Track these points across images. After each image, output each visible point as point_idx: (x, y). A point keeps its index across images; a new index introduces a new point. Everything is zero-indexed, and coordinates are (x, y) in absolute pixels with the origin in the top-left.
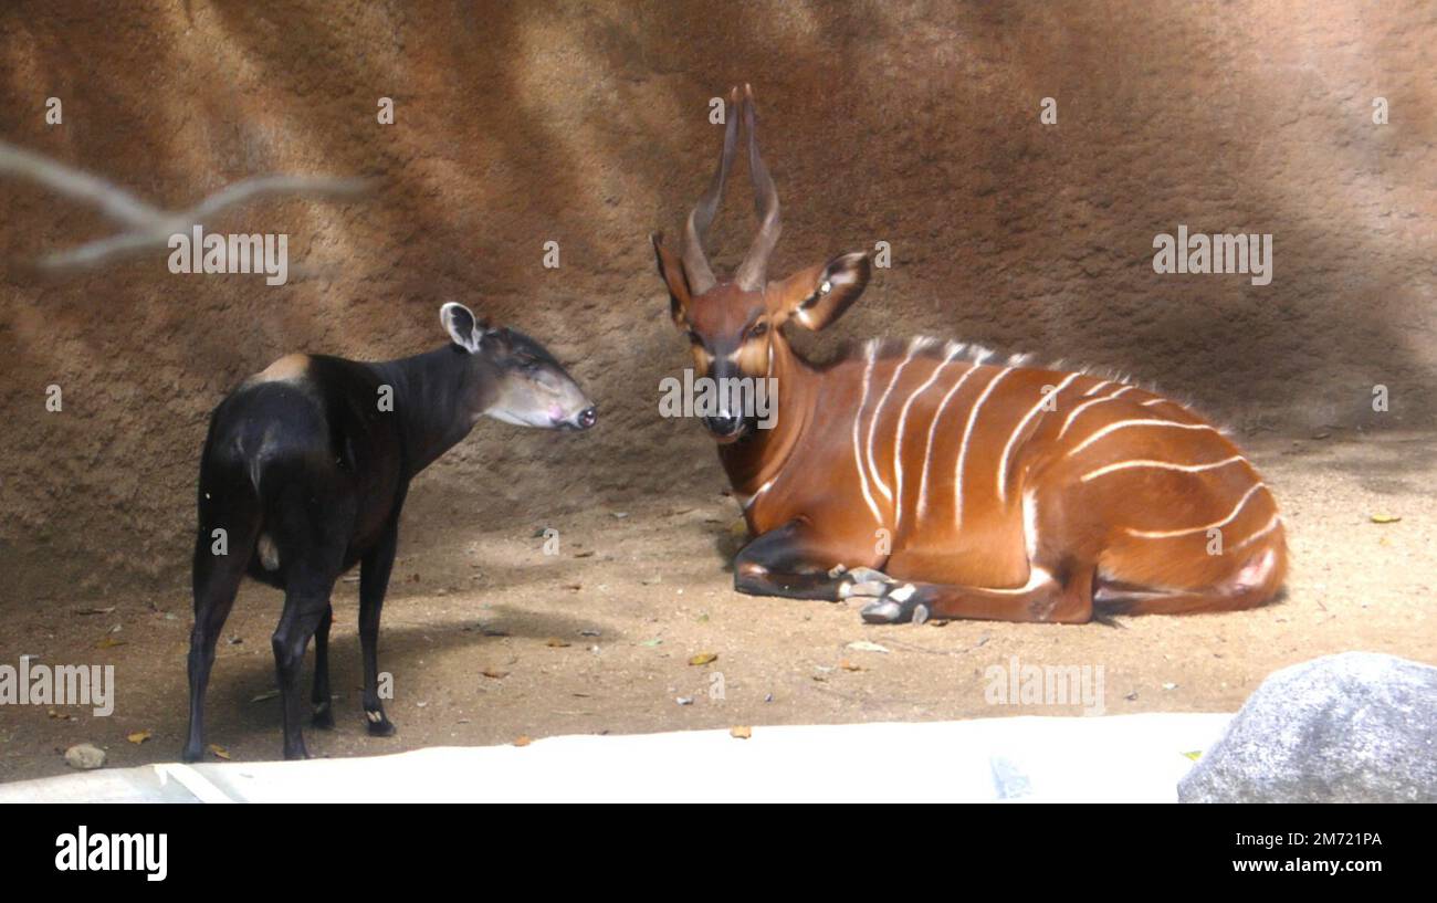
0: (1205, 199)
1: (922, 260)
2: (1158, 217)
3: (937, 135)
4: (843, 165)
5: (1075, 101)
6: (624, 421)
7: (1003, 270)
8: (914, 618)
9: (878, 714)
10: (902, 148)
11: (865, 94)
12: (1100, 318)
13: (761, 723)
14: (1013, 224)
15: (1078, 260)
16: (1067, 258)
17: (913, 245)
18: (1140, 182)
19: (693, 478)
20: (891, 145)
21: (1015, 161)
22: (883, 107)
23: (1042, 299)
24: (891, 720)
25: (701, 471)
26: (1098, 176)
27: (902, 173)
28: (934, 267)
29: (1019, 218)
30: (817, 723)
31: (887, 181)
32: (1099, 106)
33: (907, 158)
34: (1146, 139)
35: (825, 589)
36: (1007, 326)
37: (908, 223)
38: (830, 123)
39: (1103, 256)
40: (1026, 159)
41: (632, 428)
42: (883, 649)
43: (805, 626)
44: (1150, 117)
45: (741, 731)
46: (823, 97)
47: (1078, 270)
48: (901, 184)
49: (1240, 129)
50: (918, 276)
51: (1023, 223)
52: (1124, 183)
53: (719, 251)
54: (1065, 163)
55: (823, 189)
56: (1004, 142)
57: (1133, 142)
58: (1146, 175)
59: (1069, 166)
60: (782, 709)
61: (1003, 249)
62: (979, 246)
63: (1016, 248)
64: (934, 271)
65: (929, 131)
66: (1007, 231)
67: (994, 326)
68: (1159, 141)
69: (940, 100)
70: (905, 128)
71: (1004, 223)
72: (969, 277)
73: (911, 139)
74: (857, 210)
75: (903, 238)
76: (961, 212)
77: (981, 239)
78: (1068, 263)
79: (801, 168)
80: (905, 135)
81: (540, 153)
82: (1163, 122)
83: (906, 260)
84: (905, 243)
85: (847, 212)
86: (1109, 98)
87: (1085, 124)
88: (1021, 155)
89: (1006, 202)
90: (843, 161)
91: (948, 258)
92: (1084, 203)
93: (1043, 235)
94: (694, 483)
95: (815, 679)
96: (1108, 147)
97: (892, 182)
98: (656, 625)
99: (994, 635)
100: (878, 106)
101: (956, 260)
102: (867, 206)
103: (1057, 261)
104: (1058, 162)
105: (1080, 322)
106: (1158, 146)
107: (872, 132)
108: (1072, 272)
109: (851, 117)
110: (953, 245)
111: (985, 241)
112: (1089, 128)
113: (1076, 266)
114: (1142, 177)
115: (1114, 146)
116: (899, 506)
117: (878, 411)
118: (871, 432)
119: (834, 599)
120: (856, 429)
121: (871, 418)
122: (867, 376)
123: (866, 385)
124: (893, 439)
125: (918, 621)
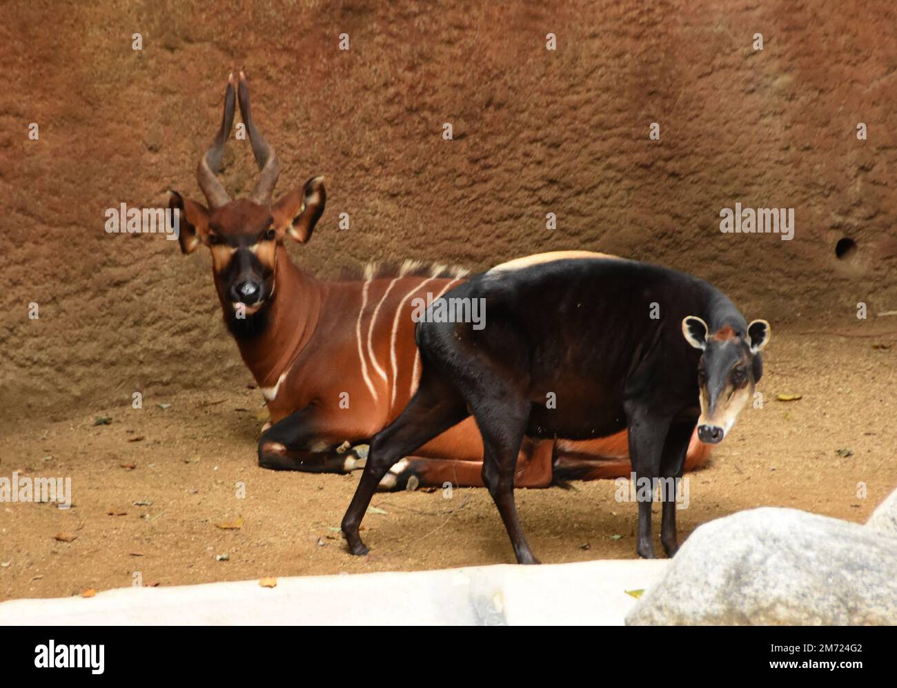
0: (637, 139)
1: (408, 193)
2: (599, 155)
3: (419, 89)
4: (342, 116)
5: (530, 60)
6: (166, 329)
7: (473, 200)
8: (408, 486)
9: (380, 565)
10: (390, 101)
11: (359, 58)
12: (553, 238)
13: (284, 575)
14: (482, 162)
15: (535, 190)
16: (526, 189)
17: (400, 181)
18: (584, 126)
19: (225, 375)
20: (381, 98)
21: (482, 110)
22: (374, 67)
23: (507, 223)
24: (390, 570)
25: (231, 369)
26: (550, 122)
27: (390, 122)
28: (418, 198)
29: (486, 158)
30: (330, 574)
31: (379, 129)
32: (550, 64)
33: (394, 109)
34: (589, 90)
35: (333, 463)
36: (478, 246)
37: (396, 162)
38: (331, 81)
39: (555, 187)
40: (491, 108)
41: (174, 334)
42: (383, 512)
43: (319, 494)
44: (592, 72)
45: (268, 581)
46: (325, 60)
47: (535, 198)
48: (390, 130)
49: (665, 81)
50: (406, 206)
51: (490, 161)
52: (572, 126)
53: (242, 188)
54: (523, 111)
55: (327, 136)
56: (473, 94)
57: (578, 93)
58: (589, 120)
59: (526, 114)
60: (301, 563)
61: (474, 183)
62: (454, 180)
63: (485, 181)
64: (418, 202)
65: (412, 87)
66: (477, 167)
67: (468, 246)
68: (599, 92)
69: (420, 61)
70: (392, 84)
71: (474, 161)
72: (447, 206)
73: (397, 94)
74: (354, 152)
75: (392, 175)
76: (439, 153)
77: (455, 174)
78: (526, 193)
79: (308, 119)
80: (392, 90)
81: (94, 109)
82: (602, 76)
83: (395, 192)
84: (394, 179)
85: (346, 154)
86: (557, 57)
87: (538, 79)
88: (488, 105)
89: (476, 144)
90: (343, 112)
91: (429, 190)
92: (539, 144)
93: (507, 170)
94: (225, 379)
95: (328, 537)
96: (558, 98)
97: (382, 129)
98: (197, 496)
99: (472, 499)
100: (370, 67)
101: (436, 192)
102: (363, 149)
103: (517, 192)
104: (517, 111)
105: (538, 241)
106: (599, 96)
107: (365, 88)
108: (531, 200)
109: (348, 76)
110: (433, 180)
111: (459, 176)
112: (542, 82)
113: (533, 195)
114: (586, 122)
115: (562, 96)
116: (394, 387)
117: (376, 312)
118: (371, 328)
119: (341, 471)
120: (358, 326)
121: (371, 319)
122: (366, 287)
123: (365, 293)
124: (389, 334)
125: (411, 489)
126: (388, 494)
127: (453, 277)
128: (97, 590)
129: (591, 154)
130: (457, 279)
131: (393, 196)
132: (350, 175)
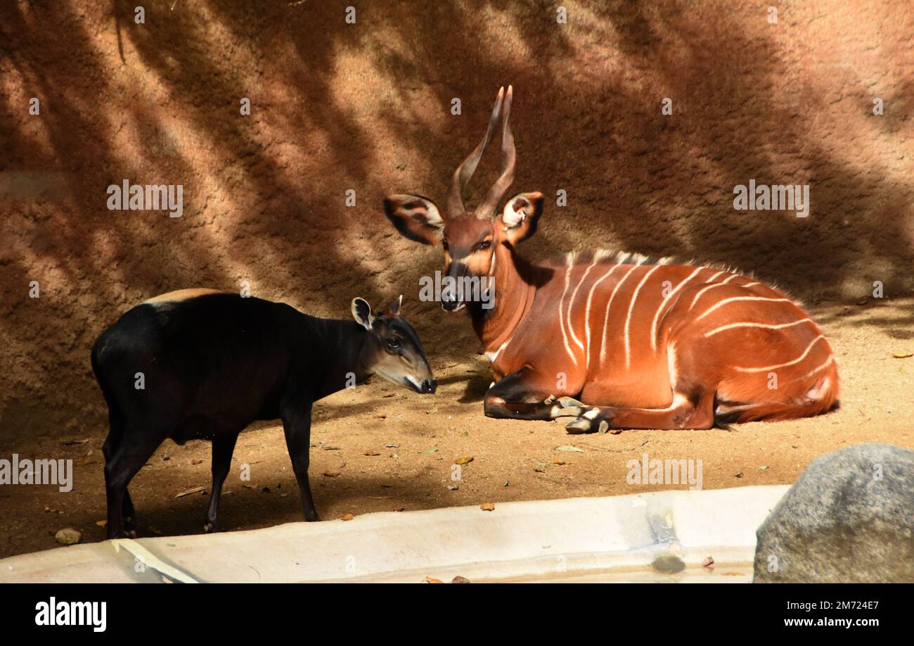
0: (782, 153)
1: (601, 199)
2: (751, 166)
3: (609, 117)
4: (549, 140)
5: (697, 92)
6: (413, 309)
7: (653, 204)
8: (600, 429)
9: (577, 492)
10: (586, 127)
11: (561, 93)
12: (717, 232)
13: (501, 501)
14: (660, 174)
15: (702, 195)
16: (695, 194)
17: (595, 189)
18: (740, 143)
19: (459, 344)
20: (579, 125)
21: (659, 133)
22: (573, 101)
23: (680, 221)
24: (585, 496)
25: (464, 340)
26: (713, 140)
27: (587, 143)
28: (609, 203)
29: (662, 170)
30: (537, 499)
31: (577, 149)
32: (713, 95)
33: (589, 133)
34: (743, 115)
35: (540, 413)
36: (658, 239)
37: (592, 175)
38: (539, 112)
39: (718, 192)
40: (666, 131)
41: (418, 313)
42: (580, 450)
43: (531, 437)
44: (746, 101)
45: (488, 506)
46: (534, 96)
47: (702, 201)
48: (586, 150)
49: (804, 107)
50: (599, 209)
51: (666, 172)
52: (730, 144)
53: (470, 197)
54: (692, 133)
55: (536, 155)
56: (652, 120)
57: (735, 118)
58: (744, 139)
59: (694, 135)
60: (515, 491)
61: (653, 190)
62: (638, 188)
63: (662, 188)
64: (609, 206)
65: (603, 116)
66: (655, 178)
67: (650, 239)
68: (752, 116)
69: (609, 95)
70: (588, 113)
71: (653, 173)
72: (632, 209)
73: (592, 121)
74: (559, 167)
75: (589, 185)
76: (625, 167)
77: (639, 183)
78: (695, 197)
79: (522, 142)
80: (587, 118)
81: (353, 137)
82: (754, 104)
83: (592, 198)
84: (590, 188)
85: (552, 169)
86: (718, 90)
87: (703, 107)
88: (663, 129)
89: (654, 159)
90: (549, 136)
91: (618, 197)
92: (704, 158)
93: (679, 179)
94: (459, 347)
95: (536, 471)
96: (719, 122)
97: (580, 149)
98: (434, 439)
99: (651, 439)
100: (570, 100)
101: (624, 198)
102: (565, 165)
103: (688, 196)
104: (687, 132)
105: (705, 234)
106: (751, 120)
107: (567, 117)
108: (698, 203)
109: (552, 108)
110: (621, 188)
111: (642, 184)
112: (706, 110)
113: (701, 199)
114: (741, 140)
115: (722, 120)
116: (588, 354)
117: (574, 294)
118: (570, 307)
119: (548, 418)
120: (561, 306)
121: (570, 299)
122: (568, 274)
123: (567, 279)
124: (584, 311)
125: (602, 431)
126: (584, 436)
127: (635, 263)
128: (355, 515)
129: (747, 165)
130: (638, 265)
131: (591, 201)
132: (555, 185)
